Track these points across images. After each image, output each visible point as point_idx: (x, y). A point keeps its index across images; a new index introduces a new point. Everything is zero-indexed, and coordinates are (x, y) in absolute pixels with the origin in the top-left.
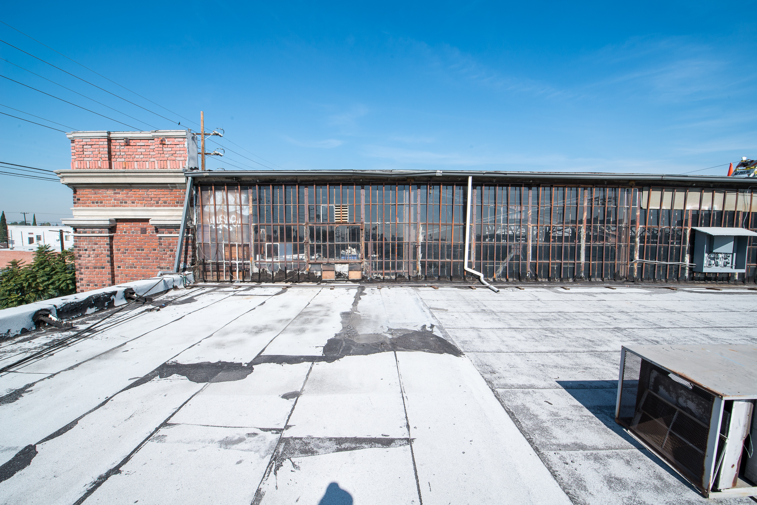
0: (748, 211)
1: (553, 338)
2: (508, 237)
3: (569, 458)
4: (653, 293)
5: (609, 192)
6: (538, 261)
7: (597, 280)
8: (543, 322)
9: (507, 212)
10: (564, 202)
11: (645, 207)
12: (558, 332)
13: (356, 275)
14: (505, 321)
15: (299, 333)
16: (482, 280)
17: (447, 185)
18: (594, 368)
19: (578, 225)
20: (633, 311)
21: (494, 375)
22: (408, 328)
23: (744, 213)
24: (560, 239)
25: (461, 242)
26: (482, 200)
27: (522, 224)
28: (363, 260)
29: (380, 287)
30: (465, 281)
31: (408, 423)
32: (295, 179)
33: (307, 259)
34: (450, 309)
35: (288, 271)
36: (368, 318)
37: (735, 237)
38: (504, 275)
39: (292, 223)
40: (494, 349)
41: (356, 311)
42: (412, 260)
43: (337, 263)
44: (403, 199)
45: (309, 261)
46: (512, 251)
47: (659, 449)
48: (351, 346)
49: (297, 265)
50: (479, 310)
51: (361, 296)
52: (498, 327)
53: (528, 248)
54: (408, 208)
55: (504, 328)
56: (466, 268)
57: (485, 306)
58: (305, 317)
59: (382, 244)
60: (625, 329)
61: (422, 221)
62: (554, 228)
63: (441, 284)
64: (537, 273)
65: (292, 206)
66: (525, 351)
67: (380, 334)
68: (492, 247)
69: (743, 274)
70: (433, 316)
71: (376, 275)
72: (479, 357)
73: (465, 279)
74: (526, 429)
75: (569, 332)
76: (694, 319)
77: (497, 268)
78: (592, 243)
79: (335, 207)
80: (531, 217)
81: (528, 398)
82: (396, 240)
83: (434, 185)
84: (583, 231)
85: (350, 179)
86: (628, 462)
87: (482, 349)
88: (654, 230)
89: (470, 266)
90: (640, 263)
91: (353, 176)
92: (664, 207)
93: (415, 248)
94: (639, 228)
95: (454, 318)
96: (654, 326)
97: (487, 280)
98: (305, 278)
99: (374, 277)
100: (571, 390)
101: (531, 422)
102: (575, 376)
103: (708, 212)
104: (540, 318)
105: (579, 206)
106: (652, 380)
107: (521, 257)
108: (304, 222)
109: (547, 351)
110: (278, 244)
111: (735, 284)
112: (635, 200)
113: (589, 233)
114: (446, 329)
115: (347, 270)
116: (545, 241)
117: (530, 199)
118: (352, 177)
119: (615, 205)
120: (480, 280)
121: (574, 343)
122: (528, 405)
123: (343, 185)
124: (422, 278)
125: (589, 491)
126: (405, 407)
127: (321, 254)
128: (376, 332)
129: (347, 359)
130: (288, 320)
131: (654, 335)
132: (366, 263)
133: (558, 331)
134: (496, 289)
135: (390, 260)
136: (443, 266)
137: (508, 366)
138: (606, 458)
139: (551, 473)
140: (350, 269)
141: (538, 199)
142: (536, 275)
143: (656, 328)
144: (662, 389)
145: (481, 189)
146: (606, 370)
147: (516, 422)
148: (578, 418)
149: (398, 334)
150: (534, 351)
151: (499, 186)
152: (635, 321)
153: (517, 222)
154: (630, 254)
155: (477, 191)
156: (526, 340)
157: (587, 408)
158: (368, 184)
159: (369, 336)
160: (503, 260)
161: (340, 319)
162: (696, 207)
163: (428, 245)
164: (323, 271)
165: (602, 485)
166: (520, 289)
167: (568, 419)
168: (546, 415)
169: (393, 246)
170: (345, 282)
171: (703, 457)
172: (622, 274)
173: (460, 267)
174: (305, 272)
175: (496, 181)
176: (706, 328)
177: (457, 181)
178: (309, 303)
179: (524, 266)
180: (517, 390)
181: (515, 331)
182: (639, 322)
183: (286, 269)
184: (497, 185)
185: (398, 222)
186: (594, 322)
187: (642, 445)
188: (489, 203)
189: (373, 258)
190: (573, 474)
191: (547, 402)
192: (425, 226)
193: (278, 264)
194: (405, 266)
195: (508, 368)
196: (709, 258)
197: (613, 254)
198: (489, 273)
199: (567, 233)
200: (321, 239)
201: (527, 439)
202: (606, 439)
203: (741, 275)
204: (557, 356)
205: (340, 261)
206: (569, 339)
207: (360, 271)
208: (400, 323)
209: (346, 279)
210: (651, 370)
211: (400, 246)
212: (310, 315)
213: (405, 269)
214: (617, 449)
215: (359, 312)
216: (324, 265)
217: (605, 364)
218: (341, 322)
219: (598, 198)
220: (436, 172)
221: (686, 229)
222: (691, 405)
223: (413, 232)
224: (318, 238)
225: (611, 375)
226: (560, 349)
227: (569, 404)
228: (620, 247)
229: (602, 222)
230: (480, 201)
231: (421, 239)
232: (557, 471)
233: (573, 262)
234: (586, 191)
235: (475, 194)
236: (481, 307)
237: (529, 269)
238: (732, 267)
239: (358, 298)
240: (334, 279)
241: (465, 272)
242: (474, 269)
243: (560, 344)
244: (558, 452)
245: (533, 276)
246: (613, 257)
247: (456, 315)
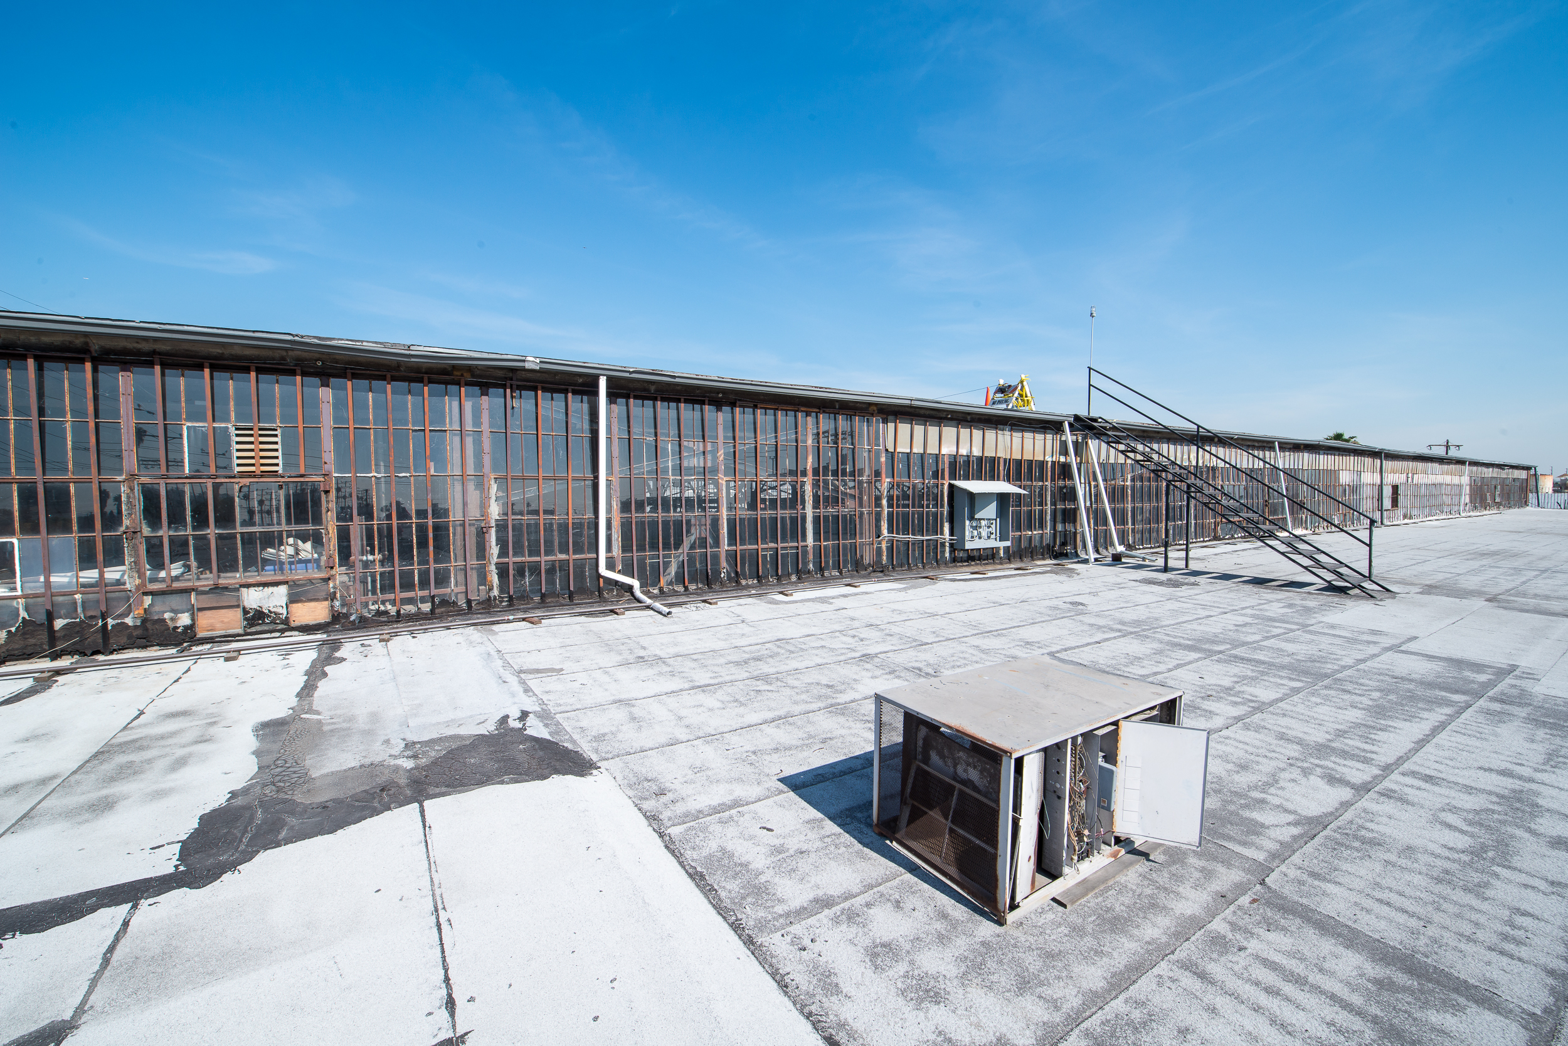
0: (1008, 457)
1: (769, 694)
2: (684, 502)
3: (807, 934)
4: (909, 588)
5: (842, 423)
6: (740, 547)
7: (833, 574)
8: (752, 663)
9: (680, 452)
10: (776, 437)
11: (891, 449)
12: (777, 679)
13: (314, 612)
14: (684, 675)
15: (87, 816)
16: (638, 593)
17: (553, 391)
18: (836, 738)
19: (801, 479)
20: (886, 621)
21: (663, 799)
22: (463, 731)
23: (1005, 460)
24: (773, 502)
25: (590, 515)
26: (629, 427)
27: (708, 477)
28: (333, 572)
29: (386, 637)
30: (602, 600)
31: (450, 996)
32: (79, 342)
33: (138, 581)
34: (567, 666)
35: (59, 624)
36: (345, 725)
37: (998, 494)
38: (680, 578)
39: (70, 475)
40: (663, 740)
41: (311, 711)
42: (473, 562)
43: (248, 586)
44: (444, 417)
45: (143, 584)
46: (693, 530)
47: (937, 860)
48: (285, 816)
49: (98, 602)
50: (631, 658)
51: (327, 669)
52: (670, 691)
53: (720, 522)
54: (457, 439)
55: (681, 690)
56: (603, 570)
57: (644, 648)
58: (121, 759)
59: (390, 528)
60: (876, 655)
61: (495, 468)
62: (764, 485)
63: (547, 611)
64: (739, 570)
65: (68, 426)
66: (721, 731)
67: (381, 764)
68: (654, 524)
69: (1008, 547)
70: (527, 690)
71: (377, 606)
72: (631, 766)
73: (600, 595)
74: (727, 903)
75: (795, 677)
76: (961, 624)
77: (667, 565)
78: (822, 511)
79: (233, 431)
80: (723, 463)
81: (731, 831)
82: (430, 516)
83: (521, 388)
84: (808, 488)
85: (283, 358)
86: (898, 905)
87: (637, 746)
88: (904, 485)
89: (611, 566)
90: (889, 540)
91: (292, 350)
92: (915, 450)
93: (482, 533)
94: (886, 481)
95: (577, 685)
96: (914, 644)
97: (646, 593)
98: (130, 637)
99: (369, 611)
100: (803, 790)
101: (737, 882)
102: (809, 760)
103: (966, 459)
104: (747, 656)
105: (800, 444)
106: (920, 743)
107: (710, 540)
108: (120, 471)
109: (760, 722)
110: (15, 541)
111: (1001, 564)
112: (877, 438)
113: (817, 492)
114: (557, 716)
115: (283, 601)
116: (748, 509)
117: (720, 428)
118: (290, 353)
119: (852, 444)
120: (632, 594)
121: (804, 697)
122: (730, 847)
123: (260, 371)
124: (501, 602)
125: (844, 991)
126: (443, 952)
127: (194, 564)
128: (367, 761)
129: (265, 858)
130: (43, 782)
131: (915, 659)
132: (345, 578)
133: (778, 677)
134: (666, 610)
135: (416, 566)
136: (551, 571)
137: (690, 772)
138: (865, 909)
139: (779, 983)
140: (293, 599)
141: (734, 430)
142: (737, 573)
143: (917, 646)
144: (934, 757)
145: (627, 405)
146: (854, 735)
147: (708, 890)
148: (818, 844)
149: (433, 754)
150: (738, 726)
151: (663, 400)
152: (889, 638)
153: (699, 474)
154: (876, 526)
155: (619, 408)
156: (722, 706)
157: (831, 819)
158: (342, 374)
159: (343, 776)
160: (677, 548)
161: (253, 743)
162: (953, 450)
163: (513, 526)
164: (200, 610)
165: (863, 969)
166: (710, 603)
167: (802, 853)
168: (763, 857)
169: (422, 529)
170: (278, 634)
171: (994, 858)
172: (867, 560)
173: (589, 569)
174: (129, 621)
175: (657, 391)
176: (976, 635)
177: (575, 385)
178: (142, 713)
179: (716, 558)
180: (709, 818)
181: (703, 691)
182: (895, 640)
183: (50, 616)
184: (659, 398)
185: (432, 472)
186: (832, 650)
187: (914, 863)
188: (643, 434)
189: (366, 564)
190: (816, 967)
191: (764, 828)
192: (502, 481)
193: (15, 603)
194: (456, 579)
195: (690, 775)
196: (972, 527)
197: (852, 526)
198: (650, 578)
199: (786, 491)
200: (189, 519)
201: (731, 925)
202: (863, 871)
203: (1007, 549)
204: (778, 727)
205: (259, 579)
206: (796, 690)
207: (326, 599)
208: (439, 723)
209: (280, 627)
210: (917, 727)
211: (441, 531)
212: (141, 748)
213: (456, 585)
214: (880, 884)
215: (318, 713)
216: (200, 593)
217: (852, 724)
218: (254, 753)
219: (827, 432)
220: (524, 361)
221: (943, 484)
222: (974, 775)
223: (473, 495)
224: (176, 519)
225: (862, 744)
226: (782, 713)
227: (801, 821)
228: (862, 514)
229: (835, 473)
230: (626, 428)
231: (495, 511)
232: (788, 973)
233: (796, 544)
234: (808, 418)
235: (615, 415)
236: (636, 651)
237: (724, 563)
238: (996, 539)
239: (319, 673)
240: (241, 631)
241: (601, 580)
242: (619, 572)
243: (781, 702)
244: (788, 929)
245: (733, 575)
246: (853, 532)
247: (582, 678)
